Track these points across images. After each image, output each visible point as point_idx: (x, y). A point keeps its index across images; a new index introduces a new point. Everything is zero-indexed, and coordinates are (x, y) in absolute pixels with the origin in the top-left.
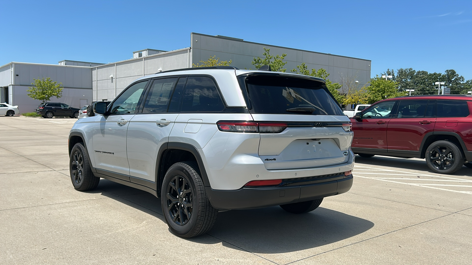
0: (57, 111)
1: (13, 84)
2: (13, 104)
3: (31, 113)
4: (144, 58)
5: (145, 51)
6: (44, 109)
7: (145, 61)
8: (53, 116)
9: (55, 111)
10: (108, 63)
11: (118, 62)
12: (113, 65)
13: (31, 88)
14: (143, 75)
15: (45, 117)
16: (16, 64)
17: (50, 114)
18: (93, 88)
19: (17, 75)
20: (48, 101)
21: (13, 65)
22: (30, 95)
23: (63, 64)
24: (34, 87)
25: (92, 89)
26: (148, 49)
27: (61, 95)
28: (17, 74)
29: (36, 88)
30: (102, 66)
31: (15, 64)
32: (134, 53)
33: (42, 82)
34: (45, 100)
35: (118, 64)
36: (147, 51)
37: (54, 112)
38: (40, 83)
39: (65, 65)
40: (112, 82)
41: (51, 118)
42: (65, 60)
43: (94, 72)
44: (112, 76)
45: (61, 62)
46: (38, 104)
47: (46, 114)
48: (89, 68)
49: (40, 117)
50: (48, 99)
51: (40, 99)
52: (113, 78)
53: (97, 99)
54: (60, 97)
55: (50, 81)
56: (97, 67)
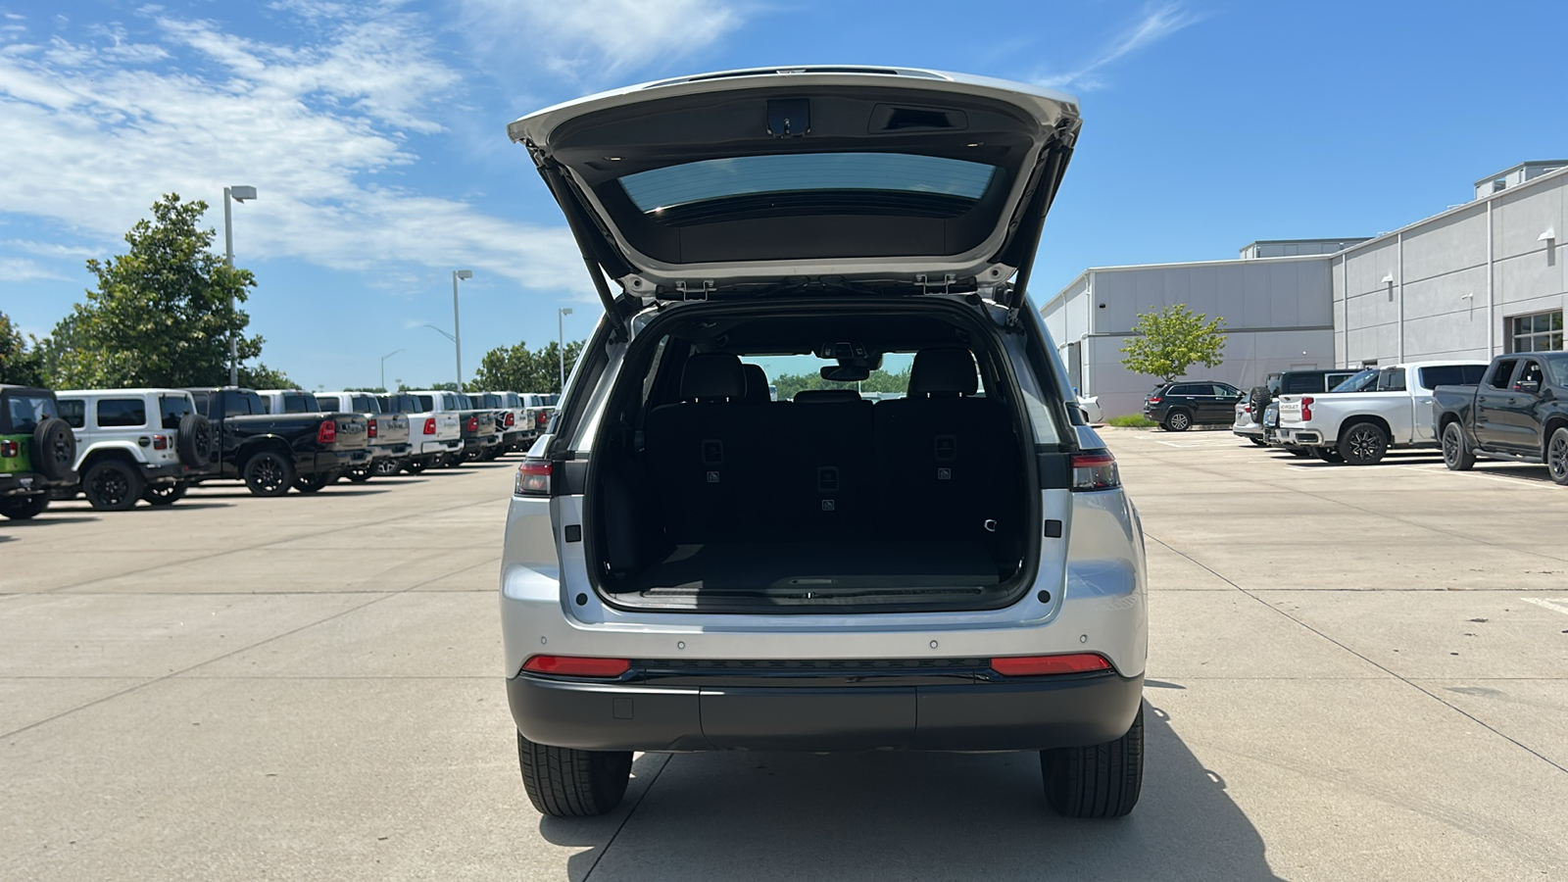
0: (1201, 407)
1: (1091, 333)
2: (1090, 393)
3: (1130, 418)
4: (1492, 200)
5: (1517, 173)
6: (1161, 403)
7: (1494, 210)
8: (1191, 422)
9: (1196, 409)
10: (1379, 234)
11: (1408, 226)
12: (1390, 240)
13: (1131, 342)
14: (1489, 261)
15: (1167, 427)
16: (1098, 274)
17: (1179, 420)
18: (1336, 327)
19: (1102, 306)
20: (1180, 379)
21: (1092, 276)
22: (1129, 362)
23: (1250, 255)
24: (1139, 338)
25: (1333, 328)
26: (1527, 164)
27: (1219, 358)
28: (1103, 302)
29: (1145, 339)
30: (1360, 246)
31: (1096, 273)
32: (1478, 185)
33: (1161, 320)
34: (1170, 375)
35: (1408, 234)
36: (1524, 173)
37: (1192, 411)
38: (1156, 323)
39: (1255, 259)
40: (1391, 299)
41: (1184, 430)
42: (1257, 243)
43: (1338, 271)
44: (1390, 278)
45: (1246, 249)
46: (1146, 388)
47: (1167, 416)
48: (1323, 260)
49: (1155, 429)
50: (1180, 370)
51: (1156, 372)
52: (1394, 285)
53: (1347, 362)
54: (1216, 364)
55: (1183, 314)
56: (1346, 254)
